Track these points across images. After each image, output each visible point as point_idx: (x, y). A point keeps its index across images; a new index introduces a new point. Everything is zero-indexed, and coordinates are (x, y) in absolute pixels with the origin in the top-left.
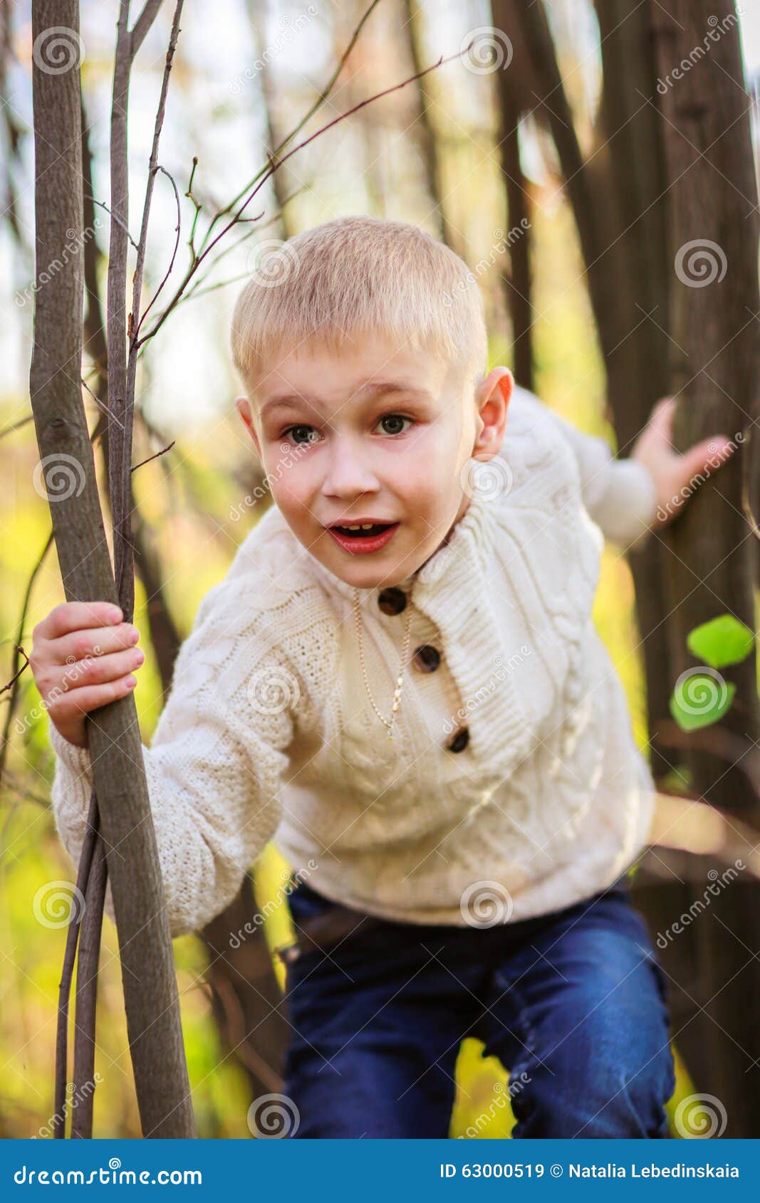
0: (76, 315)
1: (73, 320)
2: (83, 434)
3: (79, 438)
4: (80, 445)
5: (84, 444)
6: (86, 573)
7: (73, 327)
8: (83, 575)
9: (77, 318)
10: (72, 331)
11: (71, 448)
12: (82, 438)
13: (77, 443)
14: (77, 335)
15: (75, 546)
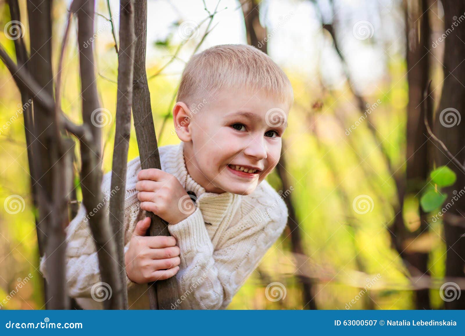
0: (143, 40)
1: (142, 42)
2: (146, 87)
3: (143, 88)
4: (144, 91)
5: (145, 90)
6: (145, 141)
7: (142, 44)
8: (144, 142)
9: (143, 41)
10: (141, 46)
11: (140, 92)
12: (145, 88)
13: (143, 90)
14: (143, 48)
15: (141, 130)
